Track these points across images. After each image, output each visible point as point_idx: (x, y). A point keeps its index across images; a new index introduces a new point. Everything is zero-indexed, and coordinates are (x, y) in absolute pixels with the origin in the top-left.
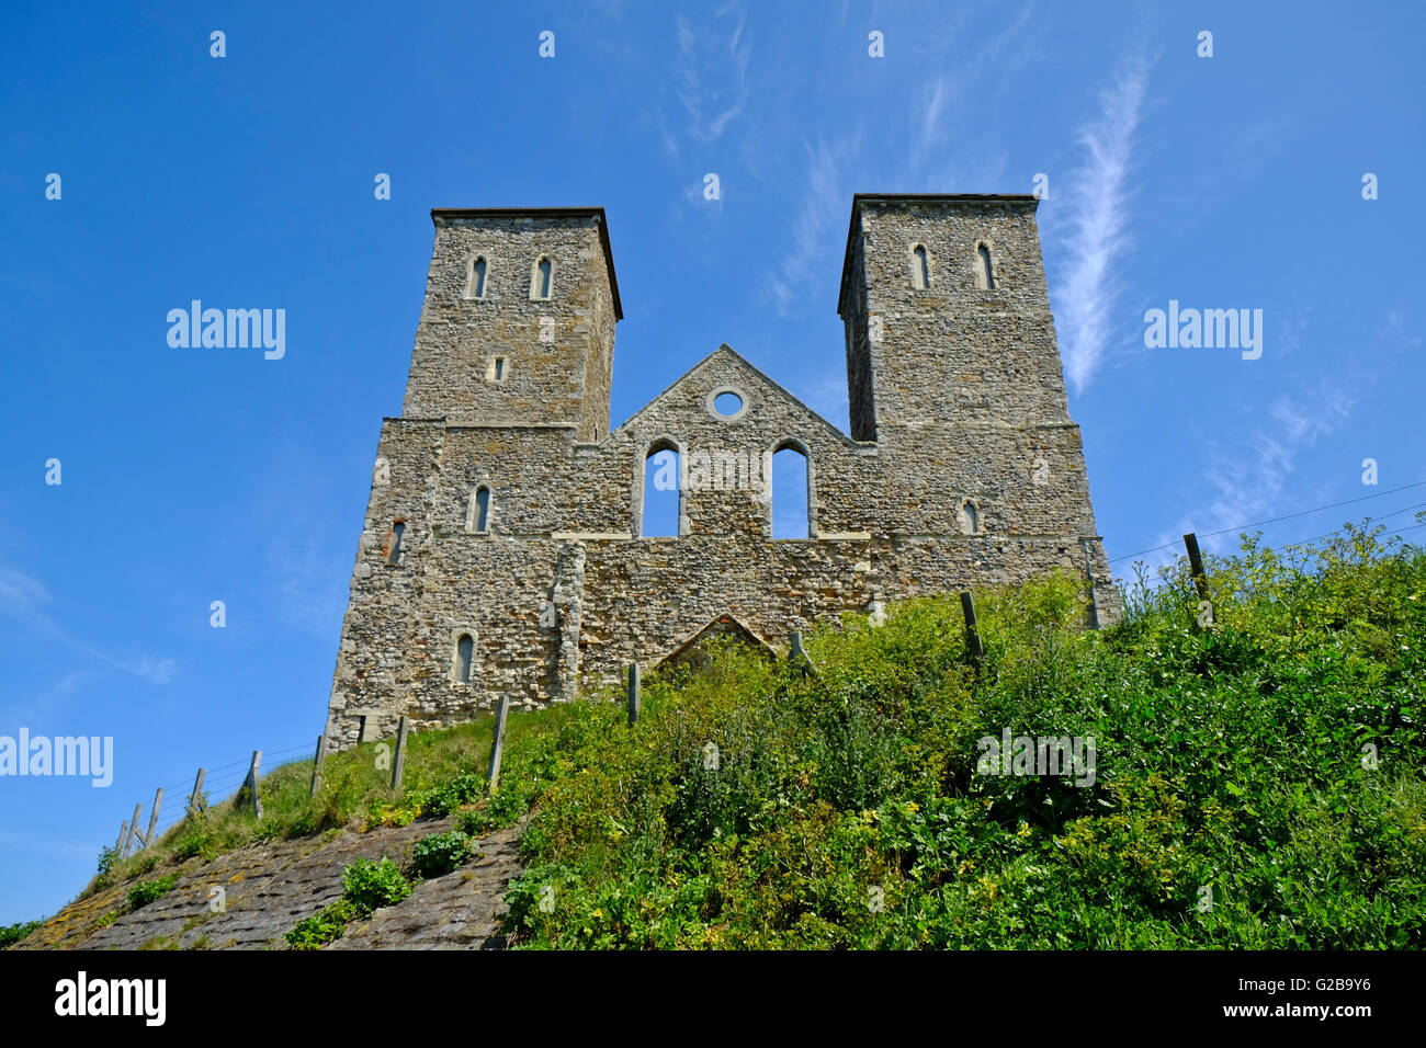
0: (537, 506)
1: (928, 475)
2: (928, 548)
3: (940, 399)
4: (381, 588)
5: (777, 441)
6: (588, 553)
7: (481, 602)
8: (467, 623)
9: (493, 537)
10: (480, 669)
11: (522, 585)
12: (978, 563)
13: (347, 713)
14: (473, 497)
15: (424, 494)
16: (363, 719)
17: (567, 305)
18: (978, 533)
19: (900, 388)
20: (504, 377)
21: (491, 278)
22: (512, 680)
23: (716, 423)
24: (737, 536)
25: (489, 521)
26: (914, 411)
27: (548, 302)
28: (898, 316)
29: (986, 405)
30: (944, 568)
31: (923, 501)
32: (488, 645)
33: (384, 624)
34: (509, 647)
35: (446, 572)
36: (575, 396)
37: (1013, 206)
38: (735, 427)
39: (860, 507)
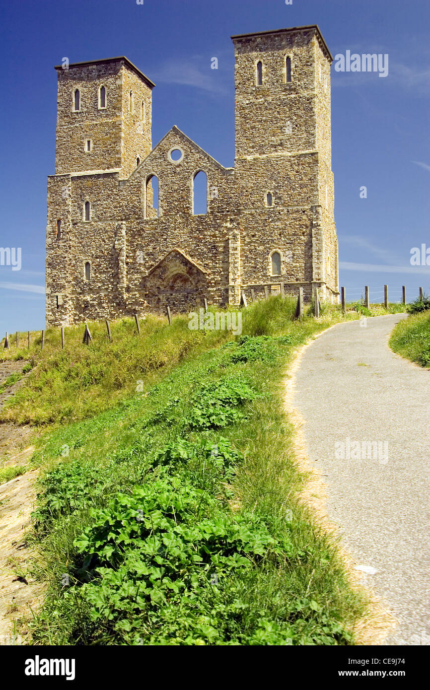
0: (107, 208)
1: (254, 182)
2: (251, 214)
3: (262, 143)
4: (56, 248)
5: (195, 171)
6: (127, 226)
7: (91, 249)
8: (87, 258)
9: (93, 223)
10: (93, 275)
11: (104, 241)
12: (271, 220)
13: (52, 295)
14: (84, 207)
15: (66, 208)
16: (57, 296)
17: (113, 110)
18: (272, 207)
19: (246, 140)
20: (91, 149)
21: (82, 99)
22: (104, 279)
23: (171, 165)
24: (180, 215)
25: (91, 216)
26: (252, 150)
27: (106, 109)
28: (247, 102)
29: (281, 145)
30: (257, 223)
31: (251, 194)
32: (95, 266)
33: (59, 261)
34: (102, 266)
35: (78, 239)
36: (119, 156)
37: (304, 33)
38: (179, 166)
39: (226, 198)
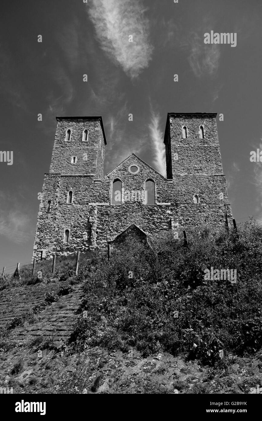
0: (85, 196)
1: (186, 188)
2: (185, 207)
3: (189, 168)
4: (46, 218)
5: (147, 179)
6: (98, 209)
7: (71, 221)
8: (67, 227)
9: (74, 205)
10: (71, 239)
11: (81, 217)
12: (198, 211)
13: (38, 250)
14: (68, 194)
15: (56, 194)
16: (42, 252)
17: (92, 143)
18: (198, 203)
19: (179, 165)
20: (76, 162)
21: (72, 135)
22: (79, 241)
23: (131, 174)
24: (136, 204)
25: (72, 200)
26: (182, 171)
27: (87, 142)
28: (179, 145)
29: (201, 170)
30: (189, 212)
31: (184, 195)
32: (73, 232)
33: (46, 227)
34: (78, 233)
35: (62, 214)
36: (94, 167)
37: (210, 116)
38: (136, 175)
39: (168, 196)
